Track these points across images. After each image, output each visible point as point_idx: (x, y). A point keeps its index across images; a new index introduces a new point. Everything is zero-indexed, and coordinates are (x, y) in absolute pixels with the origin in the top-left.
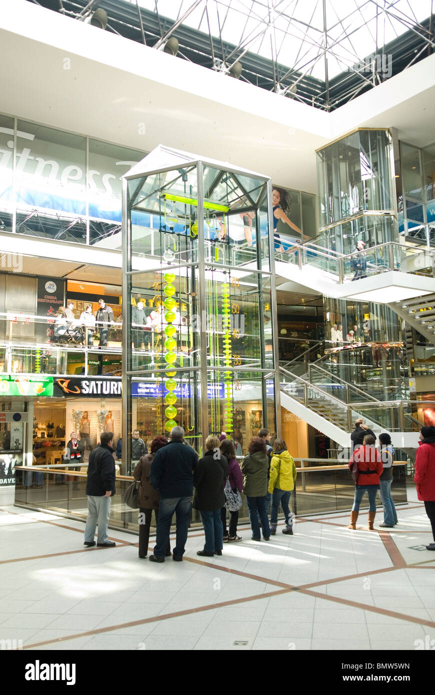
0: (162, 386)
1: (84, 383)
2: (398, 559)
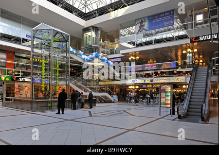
0: (41, 80)
1: (20, 78)
2: (91, 115)
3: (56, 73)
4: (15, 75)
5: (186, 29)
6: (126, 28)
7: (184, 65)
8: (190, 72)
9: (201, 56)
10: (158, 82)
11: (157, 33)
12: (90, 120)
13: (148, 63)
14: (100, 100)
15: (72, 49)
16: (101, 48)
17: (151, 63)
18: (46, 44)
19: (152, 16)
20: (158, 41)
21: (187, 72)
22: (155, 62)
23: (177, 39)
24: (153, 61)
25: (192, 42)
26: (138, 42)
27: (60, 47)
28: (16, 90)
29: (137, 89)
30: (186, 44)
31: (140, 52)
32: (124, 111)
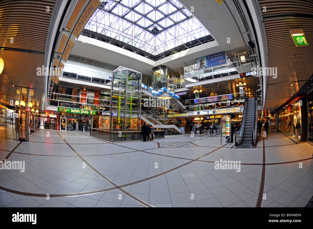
0: (118, 114)
1: (103, 113)
2: (159, 147)
3: (130, 107)
4: (100, 110)
5: (235, 66)
6: (189, 65)
7: (238, 97)
8: (243, 103)
9: (249, 89)
10: (219, 113)
11: (214, 70)
12: (158, 151)
13: (210, 96)
14: (168, 132)
15: (143, 85)
16: (168, 84)
17: (212, 96)
18: (123, 82)
19: (209, 56)
20: (216, 76)
21: (241, 103)
22: (216, 94)
23: (230, 75)
24: (214, 94)
25: (241, 77)
26: (200, 77)
27: (134, 84)
28: (100, 122)
29: (202, 120)
30: (238, 79)
31: (203, 85)
32: (190, 142)
